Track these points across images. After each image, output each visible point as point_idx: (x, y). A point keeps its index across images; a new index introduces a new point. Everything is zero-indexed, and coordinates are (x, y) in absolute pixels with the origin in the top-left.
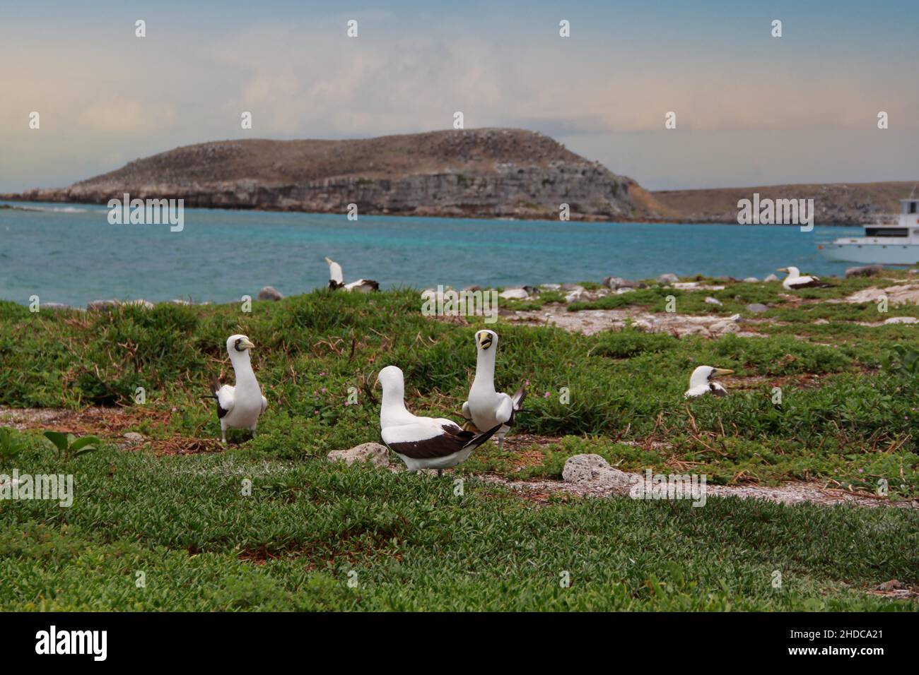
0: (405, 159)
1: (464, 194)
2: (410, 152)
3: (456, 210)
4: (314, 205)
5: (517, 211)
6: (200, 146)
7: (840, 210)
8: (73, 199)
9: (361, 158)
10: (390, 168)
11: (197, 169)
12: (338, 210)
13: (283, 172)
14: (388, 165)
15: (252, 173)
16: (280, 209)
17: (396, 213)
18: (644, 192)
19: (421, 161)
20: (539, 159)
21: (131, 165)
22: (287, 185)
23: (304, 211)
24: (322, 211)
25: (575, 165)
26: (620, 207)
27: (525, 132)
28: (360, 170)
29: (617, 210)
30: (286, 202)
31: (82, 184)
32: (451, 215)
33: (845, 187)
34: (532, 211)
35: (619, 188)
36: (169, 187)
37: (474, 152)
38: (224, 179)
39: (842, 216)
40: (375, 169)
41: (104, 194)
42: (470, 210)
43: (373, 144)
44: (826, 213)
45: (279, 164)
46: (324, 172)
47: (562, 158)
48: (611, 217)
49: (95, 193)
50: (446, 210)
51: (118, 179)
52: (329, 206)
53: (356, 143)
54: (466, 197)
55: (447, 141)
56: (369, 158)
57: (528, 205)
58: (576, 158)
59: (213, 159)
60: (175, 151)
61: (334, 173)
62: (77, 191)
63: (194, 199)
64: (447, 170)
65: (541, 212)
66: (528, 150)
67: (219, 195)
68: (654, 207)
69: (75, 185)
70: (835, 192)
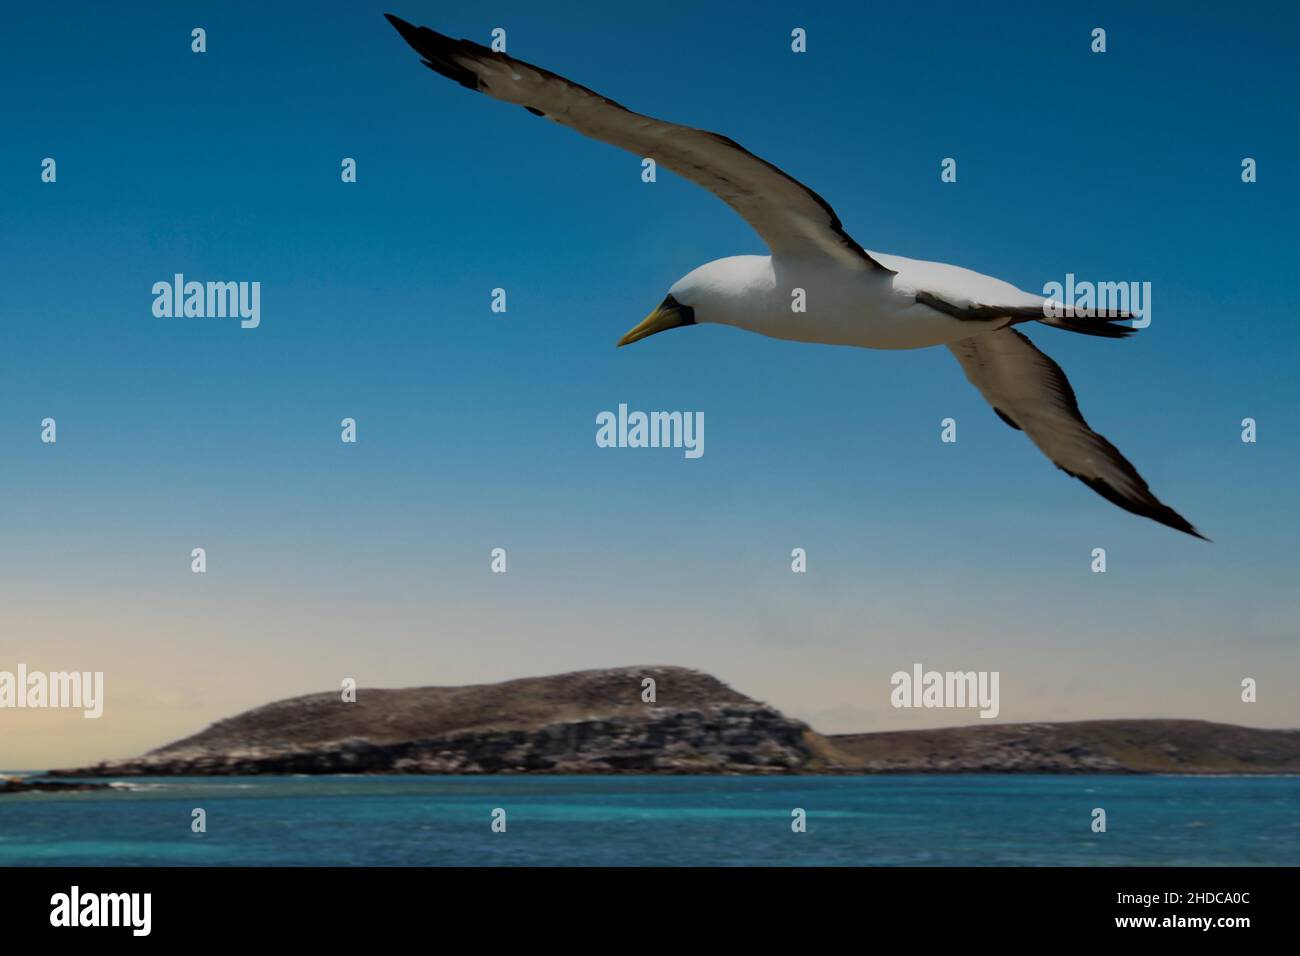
0: (541, 706)
1: (614, 746)
2: (547, 697)
3: (605, 765)
4: (434, 764)
5: (676, 763)
6: (297, 700)
7: (1047, 755)
8: (144, 771)
9: (489, 706)
10: (525, 718)
11: (293, 727)
12: (462, 769)
13: (396, 727)
14: (521, 713)
15: (361, 730)
16: (396, 772)
17: (533, 771)
18: (819, 736)
19: (562, 707)
20: (700, 701)
21: (216, 726)
22: (403, 741)
23: (423, 772)
24: (445, 772)
25: (742, 707)
26: (798, 756)
27: (682, 670)
28: (491, 721)
29: (794, 760)
30: (401, 763)
31: (159, 752)
32: (599, 771)
33: (1048, 727)
34: (694, 763)
35: (793, 734)
36: (263, 751)
37: (623, 695)
38: (327, 737)
39: (1047, 761)
40: (507, 719)
41: (186, 762)
42: (619, 764)
43: (502, 690)
44: (1027, 759)
45: (392, 718)
46: (448, 725)
47: (726, 699)
48: (788, 769)
49: (174, 763)
50: (592, 765)
51: (201, 744)
52: (453, 765)
53: (481, 689)
54: (616, 749)
55: (590, 682)
56: (499, 706)
57: (690, 757)
58: (743, 699)
59: (314, 715)
60: (267, 707)
61: (459, 725)
62: (153, 760)
63: (291, 764)
64: (592, 717)
65: (705, 763)
66: (688, 691)
67: (322, 758)
68: (834, 755)
69: (150, 754)
70: (1038, 734)
